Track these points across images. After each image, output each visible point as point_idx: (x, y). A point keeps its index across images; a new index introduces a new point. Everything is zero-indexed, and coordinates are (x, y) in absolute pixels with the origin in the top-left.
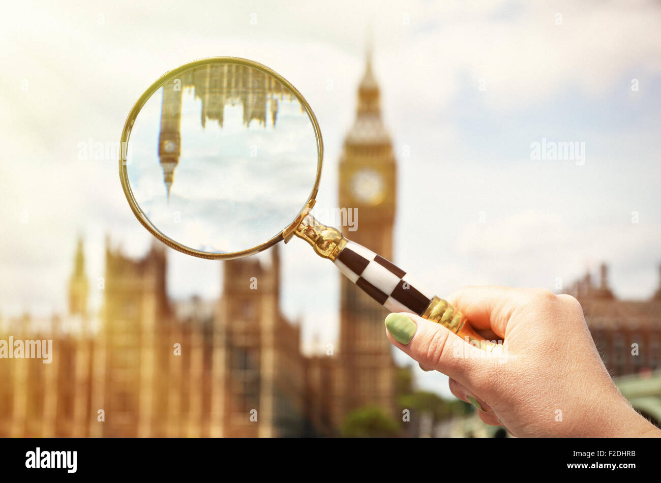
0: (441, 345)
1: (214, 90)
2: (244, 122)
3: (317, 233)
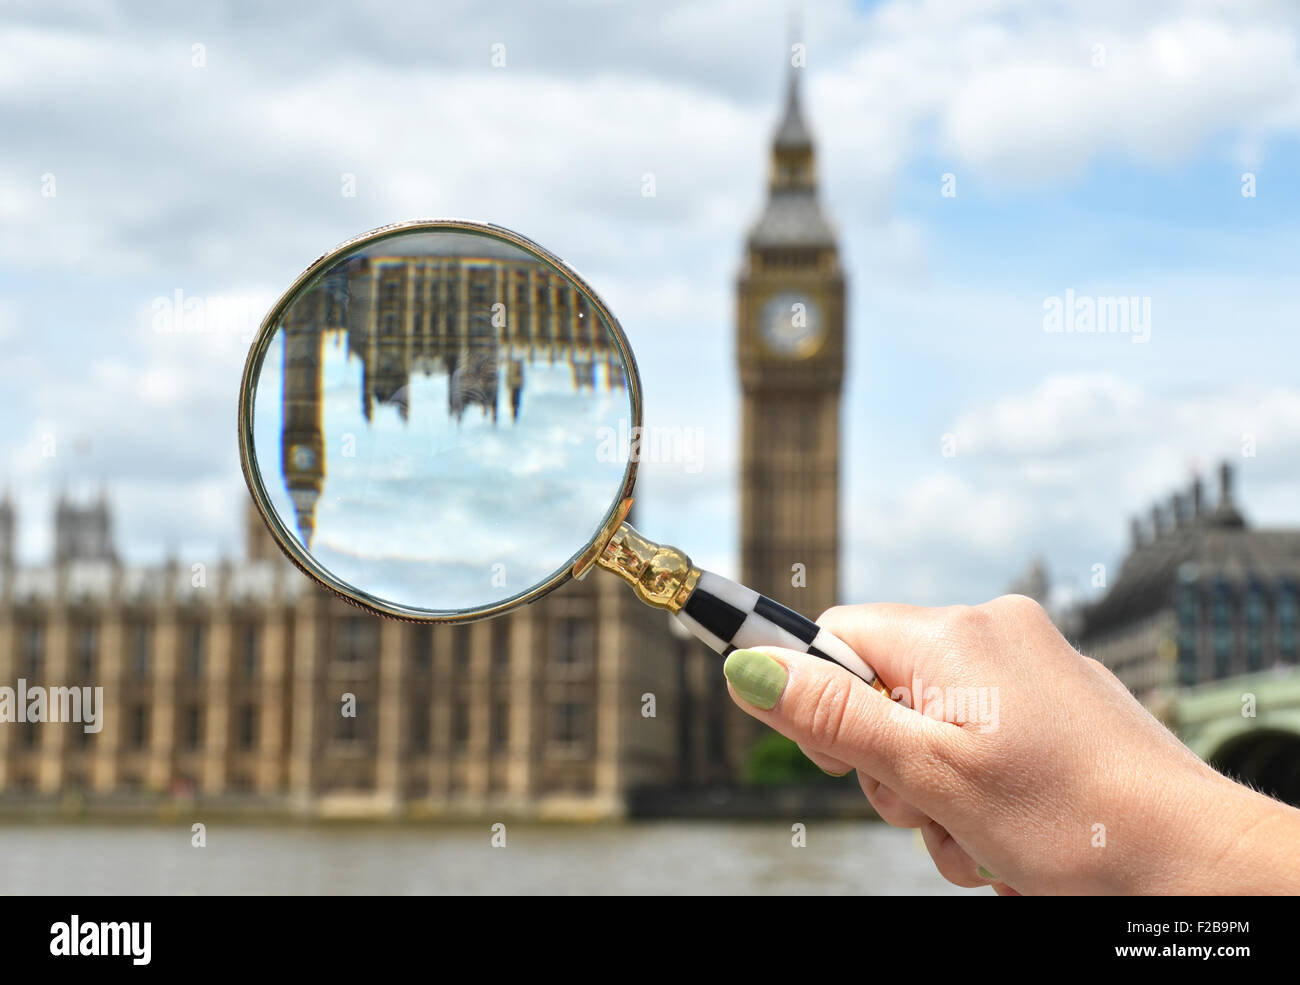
0: (838, 709)
1: (387, 340)
3: (643, 561)
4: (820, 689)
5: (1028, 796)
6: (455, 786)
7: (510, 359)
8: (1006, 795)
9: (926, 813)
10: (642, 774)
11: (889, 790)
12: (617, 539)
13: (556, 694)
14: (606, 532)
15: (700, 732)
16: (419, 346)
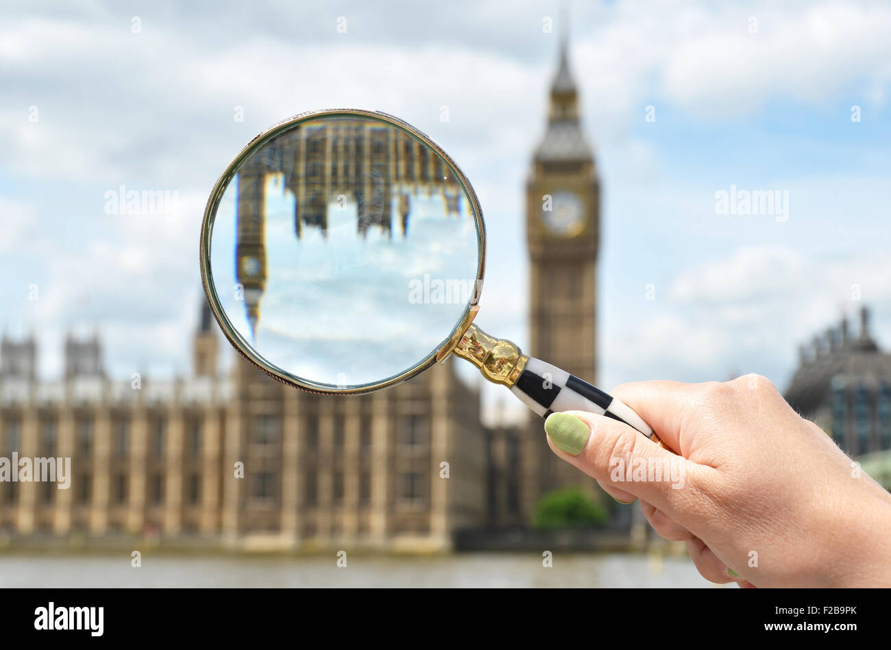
1: (312, 180)
2: (359, 231)
3: (487, 351)
4: (614, 440)
5: (764, 518)
6: (335, 530)
7: (400, 194)
8: (748, 517)
9: (689, 530)
11: (663, 514)
12: (468, 335)
14: (460, 329)
16: (335, 184)
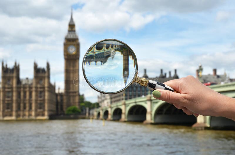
1: (42, 90)
2: (19, 66)
6: (24, 115)
10: (52, 113)
13: (39, 102)
15: (59, 107)
16: (30, 88)
